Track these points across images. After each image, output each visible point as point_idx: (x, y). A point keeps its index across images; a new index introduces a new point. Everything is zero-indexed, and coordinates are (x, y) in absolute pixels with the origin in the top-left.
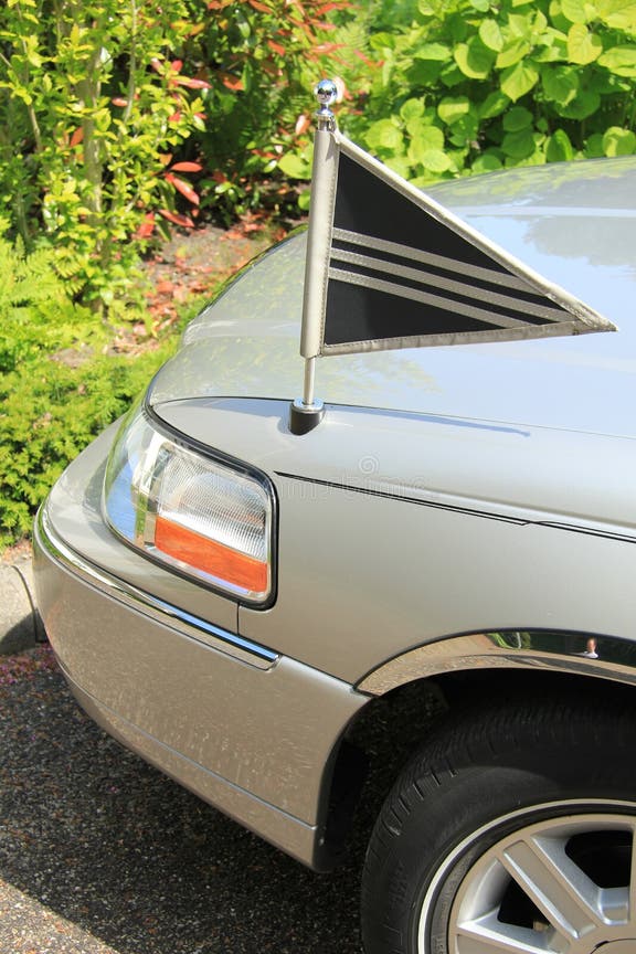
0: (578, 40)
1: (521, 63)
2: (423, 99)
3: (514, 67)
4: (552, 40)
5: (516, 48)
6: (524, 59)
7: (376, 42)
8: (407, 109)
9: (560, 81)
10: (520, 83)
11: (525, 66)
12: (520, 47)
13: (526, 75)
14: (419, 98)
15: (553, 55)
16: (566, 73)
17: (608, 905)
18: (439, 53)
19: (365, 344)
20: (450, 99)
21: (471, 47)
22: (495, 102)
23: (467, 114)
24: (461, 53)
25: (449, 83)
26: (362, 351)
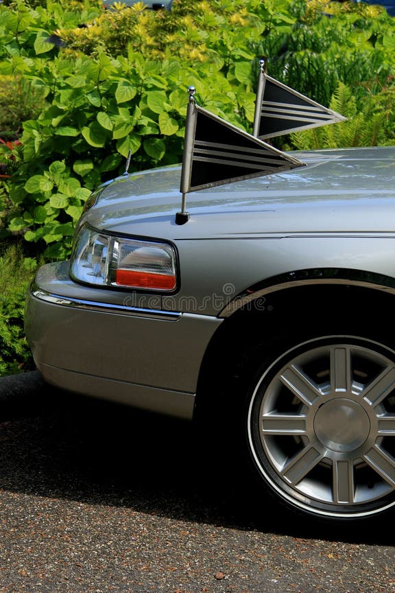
0: (165, 122)
1: (128, 136)
2: (63, 161)
3: (124, 139)
4: (147, 123)
5: (124, 127)
6: (129, 134)
7: (26, 125)
8: (53, 167)
9: (154, 146)
10: (129, 148)
11: (131, 138)
12: (126, 127)
13: (133, 143)
14: (61, 161)
15: (149, 131)
16: (157, 142)
17: (323, 388)
18: (71, 132)
19: (207, 185)
20: (80, 161)
21: (92, 129)
22: (111, 162)
23: (92, 170)
24: (86, 132)
25: (79, 151)
26: (206, 188)
